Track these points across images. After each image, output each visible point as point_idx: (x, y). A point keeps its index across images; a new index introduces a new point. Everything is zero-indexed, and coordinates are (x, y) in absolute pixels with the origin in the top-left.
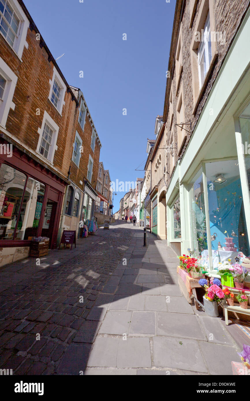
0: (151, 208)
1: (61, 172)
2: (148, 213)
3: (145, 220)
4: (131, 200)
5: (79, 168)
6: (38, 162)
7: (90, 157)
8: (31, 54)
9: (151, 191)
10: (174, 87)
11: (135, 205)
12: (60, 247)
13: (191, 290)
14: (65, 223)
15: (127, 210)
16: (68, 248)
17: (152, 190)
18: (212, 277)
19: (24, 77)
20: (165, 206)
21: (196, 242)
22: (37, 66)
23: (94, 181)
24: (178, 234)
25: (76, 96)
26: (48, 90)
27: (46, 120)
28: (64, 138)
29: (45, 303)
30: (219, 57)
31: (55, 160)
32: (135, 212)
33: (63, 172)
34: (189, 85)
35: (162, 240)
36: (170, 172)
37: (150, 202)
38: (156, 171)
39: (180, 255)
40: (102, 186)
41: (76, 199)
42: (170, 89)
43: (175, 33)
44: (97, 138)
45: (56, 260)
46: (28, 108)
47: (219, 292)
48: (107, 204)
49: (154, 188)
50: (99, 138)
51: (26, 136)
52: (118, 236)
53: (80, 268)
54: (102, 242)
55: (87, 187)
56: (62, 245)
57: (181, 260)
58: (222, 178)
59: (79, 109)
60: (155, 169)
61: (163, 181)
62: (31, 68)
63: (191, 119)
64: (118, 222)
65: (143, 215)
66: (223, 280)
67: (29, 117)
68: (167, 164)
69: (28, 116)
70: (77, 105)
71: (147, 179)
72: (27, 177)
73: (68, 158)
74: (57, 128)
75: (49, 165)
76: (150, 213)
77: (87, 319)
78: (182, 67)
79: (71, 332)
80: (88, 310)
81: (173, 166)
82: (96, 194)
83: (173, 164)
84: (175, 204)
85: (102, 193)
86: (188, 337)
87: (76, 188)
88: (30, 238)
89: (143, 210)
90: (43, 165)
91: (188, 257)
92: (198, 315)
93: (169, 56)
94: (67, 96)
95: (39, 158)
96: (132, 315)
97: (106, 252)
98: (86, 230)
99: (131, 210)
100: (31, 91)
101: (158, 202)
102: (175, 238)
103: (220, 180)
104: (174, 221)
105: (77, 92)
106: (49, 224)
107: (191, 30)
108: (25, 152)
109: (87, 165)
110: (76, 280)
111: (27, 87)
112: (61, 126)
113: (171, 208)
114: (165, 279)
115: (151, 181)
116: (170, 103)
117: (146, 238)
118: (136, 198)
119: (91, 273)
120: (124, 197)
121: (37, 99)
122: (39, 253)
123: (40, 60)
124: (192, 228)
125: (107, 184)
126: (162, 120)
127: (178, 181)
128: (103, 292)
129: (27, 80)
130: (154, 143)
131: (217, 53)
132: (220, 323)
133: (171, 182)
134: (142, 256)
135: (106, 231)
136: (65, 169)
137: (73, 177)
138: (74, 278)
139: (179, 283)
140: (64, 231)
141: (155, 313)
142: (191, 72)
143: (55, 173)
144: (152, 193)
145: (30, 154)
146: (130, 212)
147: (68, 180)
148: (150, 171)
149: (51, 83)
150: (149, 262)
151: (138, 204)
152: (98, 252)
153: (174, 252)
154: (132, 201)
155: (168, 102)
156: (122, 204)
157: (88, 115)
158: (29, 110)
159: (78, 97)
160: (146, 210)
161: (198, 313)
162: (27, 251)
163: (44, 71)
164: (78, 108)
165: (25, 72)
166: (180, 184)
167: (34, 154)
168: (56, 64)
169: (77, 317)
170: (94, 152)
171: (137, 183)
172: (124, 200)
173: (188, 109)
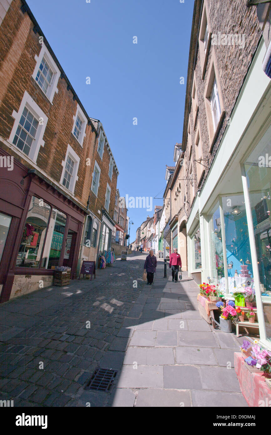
0: (171, 238)
1: (81, 202)
2: (167, 244)
3: (164, 251)
4: (148, 229)
5: (97, 197)
6: (61, 193)
7: (108, 185)
8: (60, 97)
9: (170, 221)
10: (192, 121)
11: (153, 235)
12: (80, 277)
13: (210, 312)
14: (84, 254)
15: (144, 240)
16: (88, 278)
17: (172, 219)
18: (228, 300)
19: (53, 117)
20: (186, 236)
21: (216, 271)
22: (64, 106)
23: (112, 210)
24: (198, 265)
25: (96, 127)
26: (72, 125)
27: (69, 153)
28: (84, 168)
29: (78, 323)
30: (226, 114)
31: (76, 190)
32: (153, 243)
33: (82, 202)
34: (204, 125)
35: (183, 271)
36: (190, 201)
37: (170, 231)
38: (176, 199)
39: (201, 283)
40: (118, 214)
41: (94, 229)
42: (188, 121)
43: (190, 77)
44: (114, 165)
45: (79, 289)
46: (54, 143)
47: (232, 311)
48: (123, 234)
49: (174, 217)
50: (117, 166)
51: (52, 169)
52: (137, 268)
53: (103, 297)
54: (121, 274)
55: (105, 217)
56: (82, 276)
57: (201, 288)
58: (238, 210)
59: (99, 139)
60: (175, 197)
61: (184, 210)
62: (59, 109)
63: (208, 156)
64: (135, 253)
65: (162, 246)
66: (236, 301)
67: (55, 152)
68: (187, 193)
69: (54, 150)
70: (97, 135)
71: (166, 207)
72: (51, 208)
73: (87, 188)
74: (77, 159)
75: (70, 195)
76: (170, 244)
77: (117, 336)
78: (198, 107)
79: (105, 344)
80: (116, 329)
81: (194, 197)
82: (113, 223)
83: (193, 195)
84: (196, 233)
85: (118, 222)
86: (205, 346)
87: (94, 217)
88: (53, 268)
89: (162, 240)
90: (66, 196)
91: (208, 285)
92: (214, 332)
93: (186, 94)
94: (88, 128)
95: (61, 189)
96: (157, 334)
97: (126, 282)
98: (103, 262)
99: (149, 240)
100: (58, 128)
101: (178, 232)
102: (196, 269)
103: (236, 212)
104: (194, 252)
105: (97, 123)
106: (69, 254)
107: (204, 81)
108: (51, 184)
109: (105, 193)
110: (101, 306)
111: (55, 125)
112: (82, 157)
113: (191, 238)
114: (186, 306)
115: (171, 210)
116: (188, 134)
117: (167, 270)
118: (154, 228)
119: (114, 301)
120: (141, 226)
121: (62, 135)
122: (62, 282)
123: (67, 101)
124: (212, 257)
125: (123, 213)
126: (181, 148)
127: (198, 212)
128: (129, 317)
129: (55, 119)
130: (174, 170)
131: (224, 110)
132: (233, 336)
133: (191, 212)
134: (163, 287)
135: (124, 263)
136: (84, 199)
137: (92, 206)
138: (99, 305)
139: (199, 309)
140: (84, 261)
141: (177, 331)
142: (206, 115)
143: (76, 204)
144: (172, 223)
145: (55, 186)
146: (148, 243)
147: (87, 210)
148: (169, 199)
149: (75, 118)
150: (170, 292)
151: (156, 234)
152: (118, 283)
153: (195, 282)
154: (150, 231)
155: (186, 133)
156: (139, 234)
157: (106, 144)
158: (56, 146)
159: (98, 128)
160: (165, 240)
161: (214, 331)
162: (51, 280)
163: (69, 109)
164: (97, 138)
165: (54, 113)
166: (200, 215)
167: (58, 185)
168: (80, 101)
169: (108, 334)
170: (111, 180)
171: (156, 211)
172: (141, 230)
173: (205, 146)
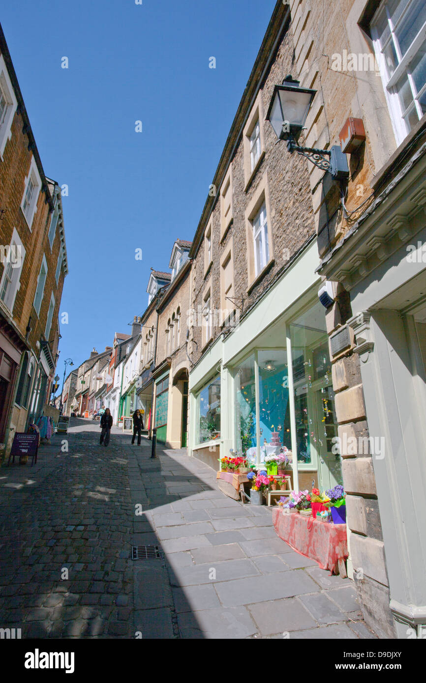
0: (153, 395)
2: (142, 404)
4: (96, 375)
5: (39, 318)
6: (3, 315)
7: (52, 296)
8: (13, 146)
9: (155, 366)
10: (217, 226)
11: (106, 388)
13: (239, 486)
14: (13, 420)
15: (84, 396)
16: (23, 463)
17: (158, 363)
18: (259, 470)
21: (240, 441)
22: (16, 161)
23: (51, 341)
25: (51, 194)
26: (22, 194)
28: (29, 268)
31: (15, 307)
32: (106, 401)
33: (21, 327)
34: (240, 250)
35: (173, 449)
37: (152, 384)
38: (168, 331)
41: (28, 375)
44: (64, 258)
47: (265, 480)
49: (164, 361)
50: (67, 260)
55: (43, 353)
57: (223, 462)
58: (272, 366)
59: (52, 216)
60: (167, 327)
61: (184, 353)
62: (10, 167)
63: (243, 295)
66: (269, 471)
70: (51, 209)
71: (144, 339)
73: (29, 302)
74: (23, 252)
75: (8, 315)
78: (232, 219)
83: (206, 332)
86: (239, 516)
87: (31, 354)
89: (128, 398)
90: (7, 319)
91: (232, 458)
94: (41, 197)
99: (96, 396)
100: (4, 201)
101: (170, 385)
103: (269, 367)
105: (53, 188)
107: (246, 194)
109: (47, 311)
112: (28, 248)
113: (196, 397)
115: (156, 347)
116: (206, 238)
118: (111, 372)
120: (80, 368)
121: (9, 211)
123: (20, 152)
124: (236, 424)
126: (186, 251)
127: (219, 362)
129: (3, 186)
130: (169, 281)
131: (274, 259)
132: (264, 508)
133: (202, 358)
134: (158, 469)
136: (24, 322)
137: (31, 334)
142: (245, 239)
144: (157, 370)
146: (93, 402)
147: (26, 341)
148: (153, 327)
149: (27, 182)
150: (172, 475)
151: (115, 386)
153: (201, 461)
154: (101, 379)
156: (72, 383)
159: (54, 195)
160: (139, 398)
161: (244, 506)
163: (22, 166)
164: (50, 214)
165: (3, 175)
166: (222, 366)
170: (57, 286)
171: (116, 343)
172: (79, 375)
173: (240, 279)
